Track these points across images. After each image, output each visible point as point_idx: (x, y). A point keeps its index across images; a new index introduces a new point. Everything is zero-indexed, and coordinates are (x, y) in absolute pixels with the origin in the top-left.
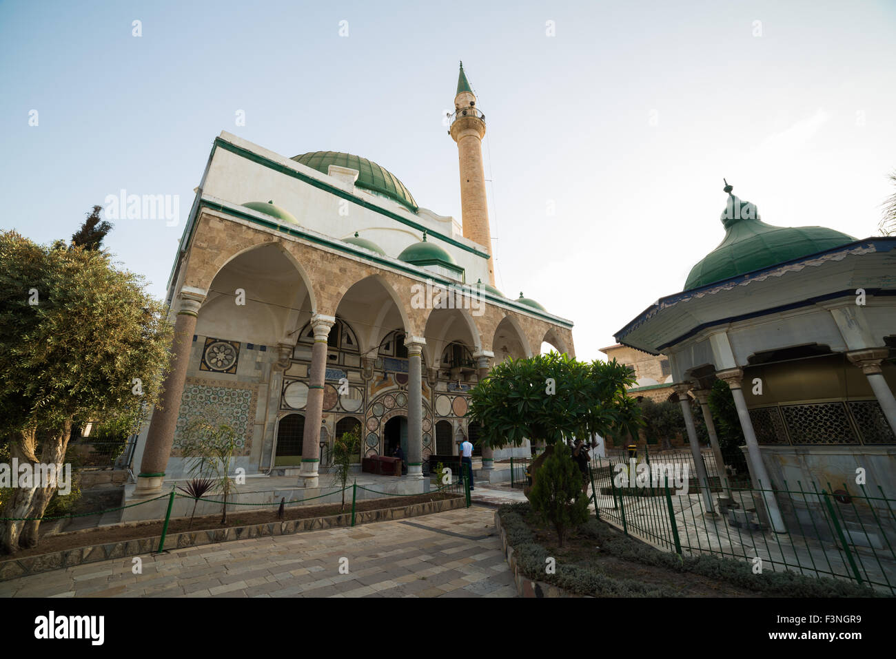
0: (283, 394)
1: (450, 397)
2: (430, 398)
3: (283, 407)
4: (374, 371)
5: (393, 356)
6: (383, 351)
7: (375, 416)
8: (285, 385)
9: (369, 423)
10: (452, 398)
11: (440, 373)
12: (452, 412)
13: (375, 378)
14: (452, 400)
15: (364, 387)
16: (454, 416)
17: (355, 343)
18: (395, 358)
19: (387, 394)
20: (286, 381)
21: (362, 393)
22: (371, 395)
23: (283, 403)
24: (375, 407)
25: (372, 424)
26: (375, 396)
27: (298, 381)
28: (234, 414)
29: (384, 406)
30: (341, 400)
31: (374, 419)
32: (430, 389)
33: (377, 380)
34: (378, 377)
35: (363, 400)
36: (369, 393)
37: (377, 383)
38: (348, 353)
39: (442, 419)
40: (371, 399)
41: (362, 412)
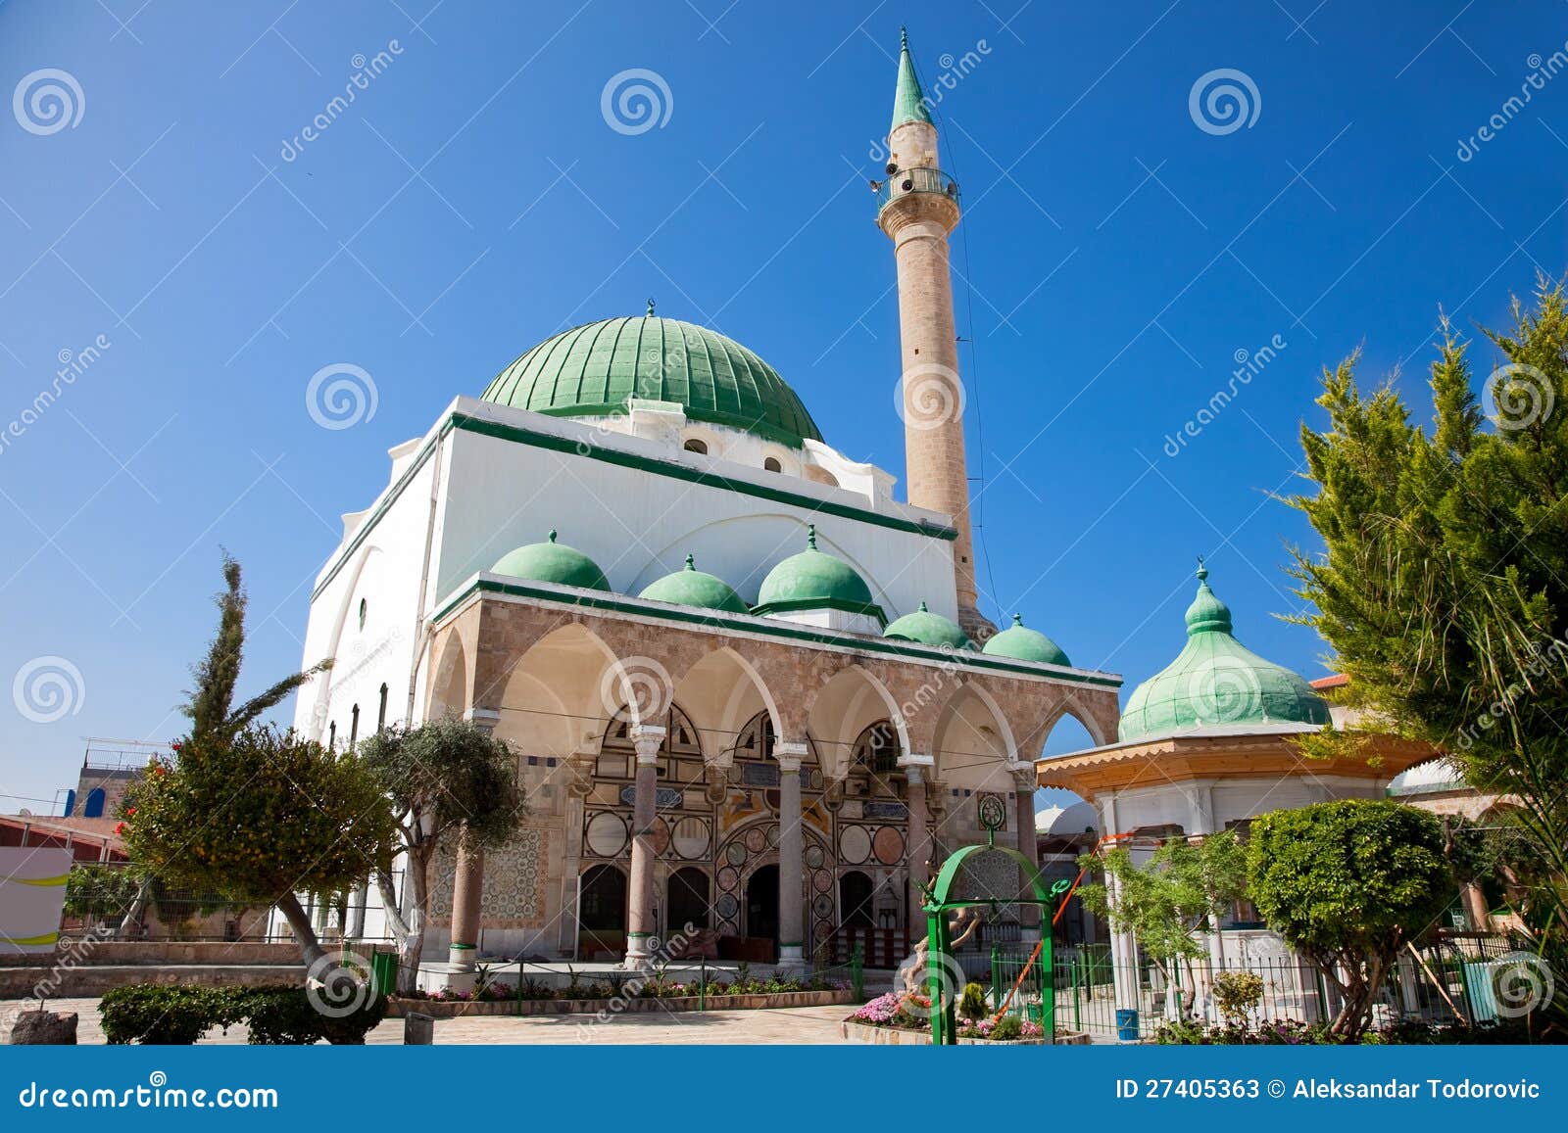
0: (585, 833)
1: (868, 828)
2: (830, 831)
3: (585, 854)
4: (728, 788)
5: (761, 759)
6: (744, 752)
7: (730, 866)
8: (588, 819)
9: (722, 877)
10: (872, 830)
11: (849, 785)
12: (872, 856)
13: (729, 800)
14: (872, 834)
15: (712, 817)
16: (877, 863)
17: (693, 741)
18: (763, 762)
19: (751, 827)
20: (588, 813)
21: (709, 825)
22: (725, 829)
23: (586, 848)
24: (731, 849)
25: (727, 879)
26: (730, 831)
27: (606, 811)
28: (519, 866)
29: (746, 847)
30: (674, 839)
31: (729, 871)
32: (829, 814)
33: (733, 804)
34: (736, 798)
35: (711, 839)
36: (720, 826)
37: (733, 808)
38: (682, 759)
39: (853, 869)
40: (723, 836)
41: (709, 859)
